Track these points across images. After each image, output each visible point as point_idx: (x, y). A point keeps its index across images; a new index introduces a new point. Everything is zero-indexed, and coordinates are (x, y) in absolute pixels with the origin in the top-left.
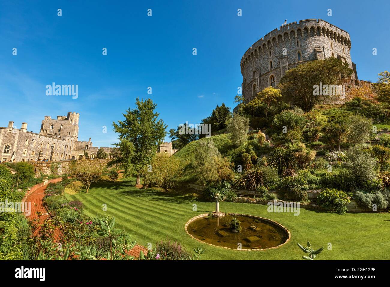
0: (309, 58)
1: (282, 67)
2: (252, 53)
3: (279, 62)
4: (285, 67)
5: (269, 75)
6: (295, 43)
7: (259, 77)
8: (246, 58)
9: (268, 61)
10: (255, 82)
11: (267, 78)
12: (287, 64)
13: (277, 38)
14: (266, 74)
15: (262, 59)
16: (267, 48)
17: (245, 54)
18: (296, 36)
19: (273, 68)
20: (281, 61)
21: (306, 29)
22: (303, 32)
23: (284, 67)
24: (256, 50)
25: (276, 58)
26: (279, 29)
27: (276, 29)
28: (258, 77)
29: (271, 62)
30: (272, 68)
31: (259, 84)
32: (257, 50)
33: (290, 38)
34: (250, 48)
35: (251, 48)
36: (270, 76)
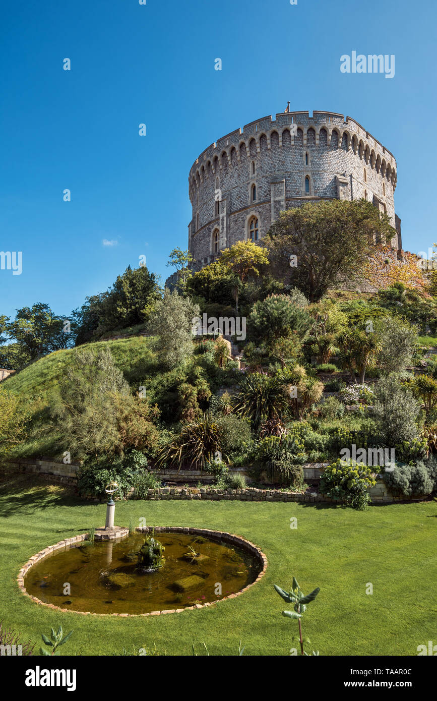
0: (326, 194)
1: (275, 202)
2: (216, 158)
3: (270, 191)
4: (280, 201)
5: (247, 213)
6: (301, 156)
7: (227, 214)
8: (203, 167)
9: (248, 184)
10: (219, 225)
11: (244, 221)
12: (283, 197)
13: (268, 136)
14: (241, 210)
15: (236, 176)
16: (248, 154)
17: (201, 157)
18: (305, 142)
19: (257, 201)
20: (272, 189)
21: (324, 130)
22: (317, 137)
23: (277, 203)
24: (224, 154)
25: (264, 180)
26: (273, 119)
27: (268, 118)
28: (225, 213)
29: (254, 188)
30: (254, 199)
31: (225, 230)
32: (227, 155)
33: (293, 143)
34: (212, 145)
35: (215, 146)
36: (249, 216)
